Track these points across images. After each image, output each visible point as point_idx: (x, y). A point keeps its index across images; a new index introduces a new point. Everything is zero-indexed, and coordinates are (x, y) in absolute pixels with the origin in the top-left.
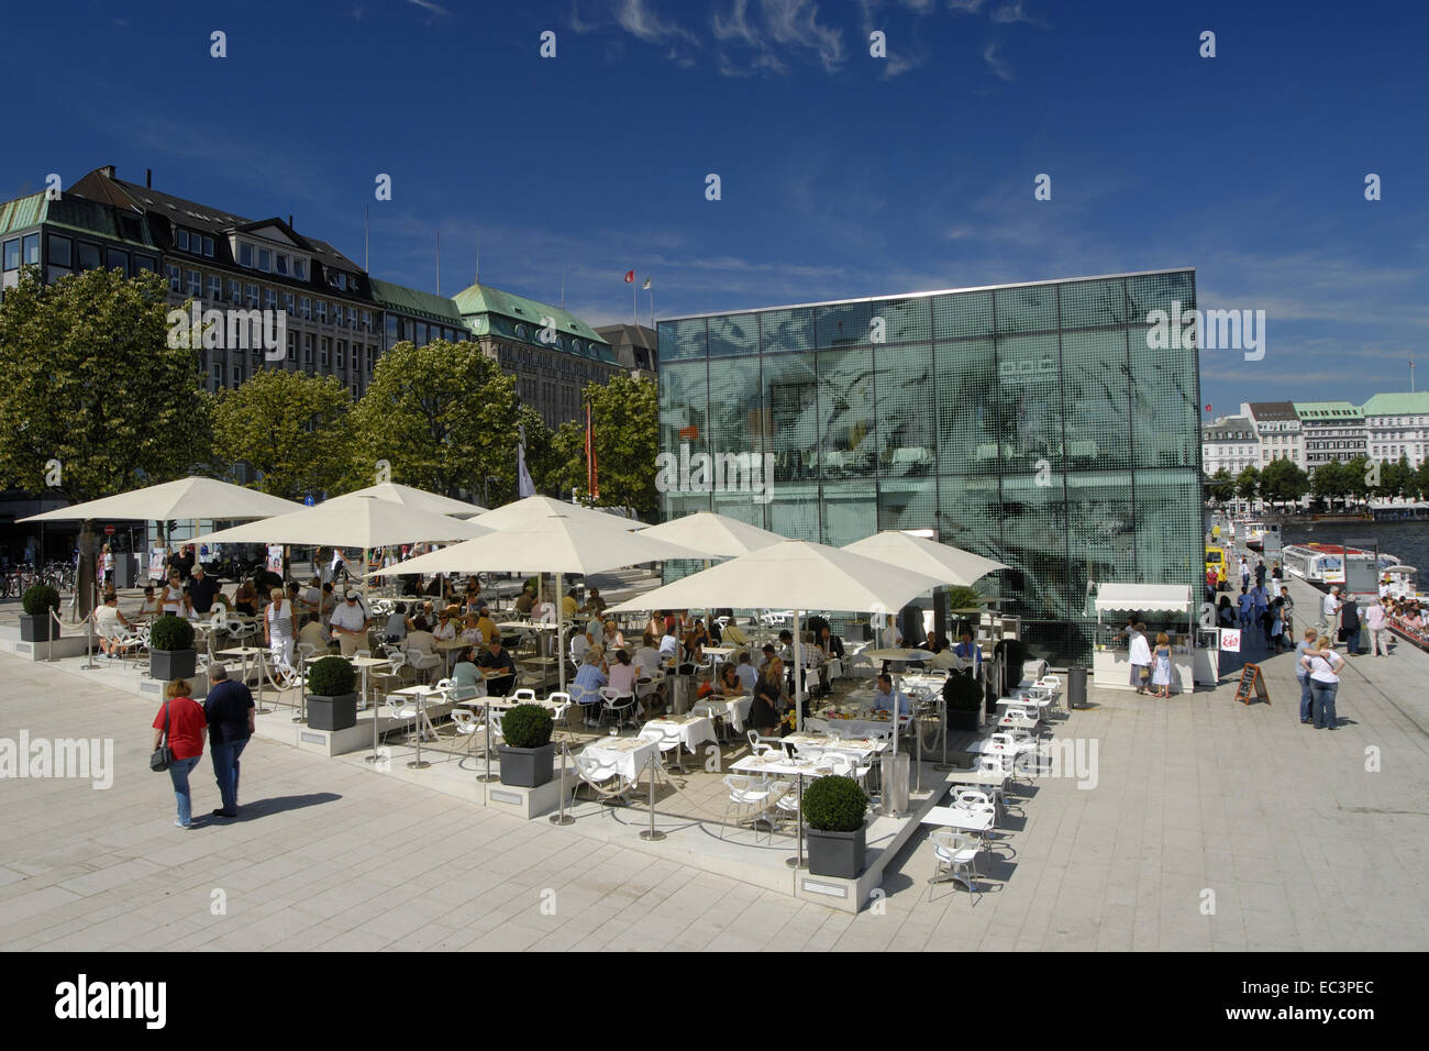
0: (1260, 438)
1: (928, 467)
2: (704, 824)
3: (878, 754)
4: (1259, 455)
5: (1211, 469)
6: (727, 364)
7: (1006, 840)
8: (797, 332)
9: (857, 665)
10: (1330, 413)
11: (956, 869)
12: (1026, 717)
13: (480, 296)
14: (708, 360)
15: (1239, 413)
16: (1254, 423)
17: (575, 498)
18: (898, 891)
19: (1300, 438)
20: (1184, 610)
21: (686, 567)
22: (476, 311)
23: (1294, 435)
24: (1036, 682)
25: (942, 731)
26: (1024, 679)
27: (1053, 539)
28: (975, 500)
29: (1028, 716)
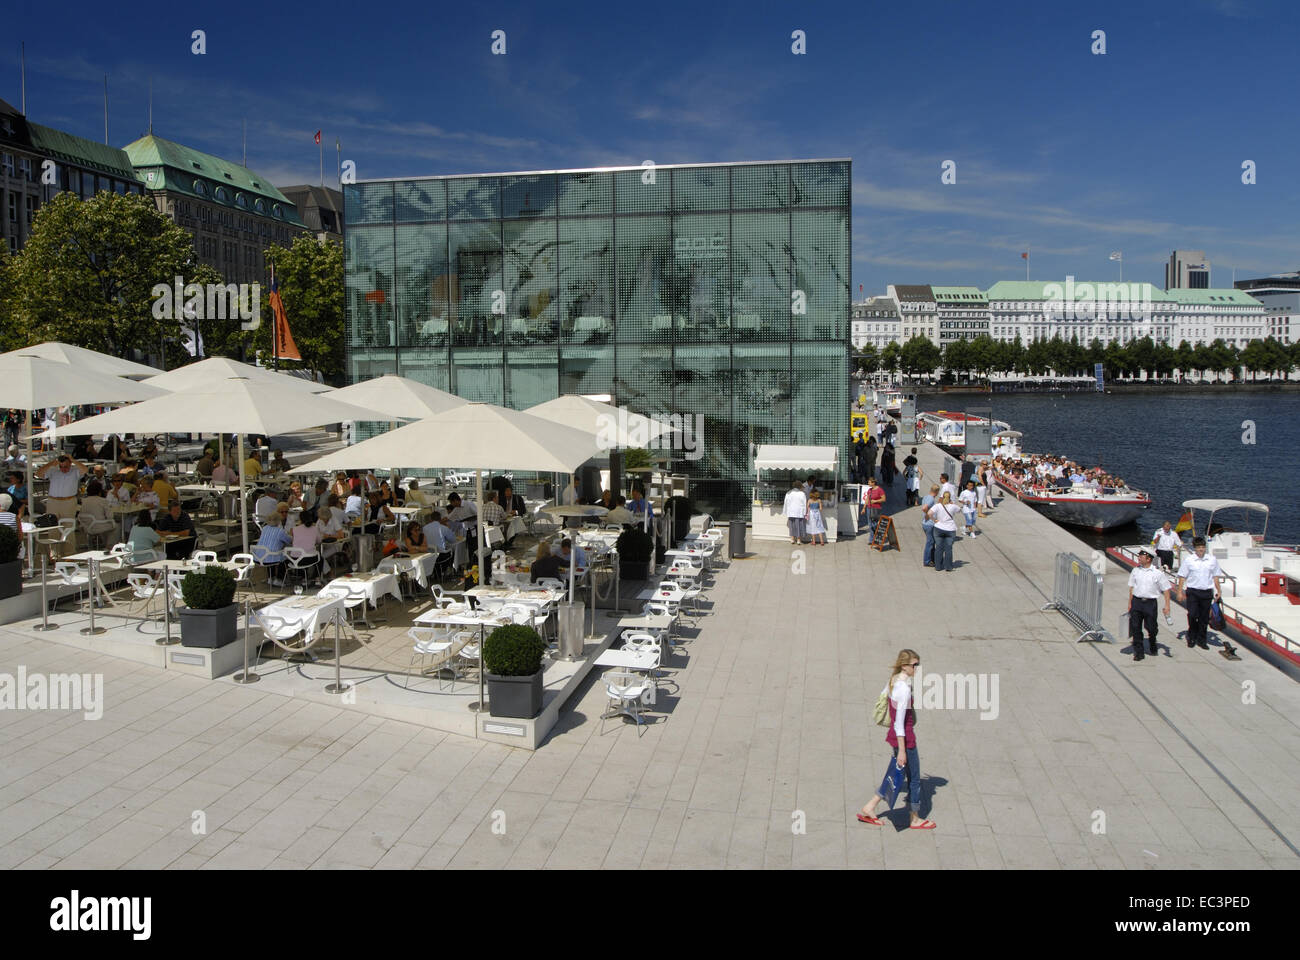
0: (902, 317)
1: (607, 335)
2: (389, 676)
3: (555, 604)
4: (900, 332)
5: (860, 344)
6: (413, 230)
7: (671, 677)
8: (484, 201)
9: (538, 522)
10: (961, 297)
11: (625, 705)
12: (691, 566)
13: (154, 147)
14: (395, 225)
15: (886, 294)
16: (897, 302)
17: (258, 360)
18: (572, 728)
19: (935, 318)
20: (831, 469)
21: (368, 429)
22: (149, 163)
23: (931, 315)
24: (701, 534)
25: (615, 581)
26: (691, 532)
27: (719, 404)
28: (651, 367)
29: (693, 565)
